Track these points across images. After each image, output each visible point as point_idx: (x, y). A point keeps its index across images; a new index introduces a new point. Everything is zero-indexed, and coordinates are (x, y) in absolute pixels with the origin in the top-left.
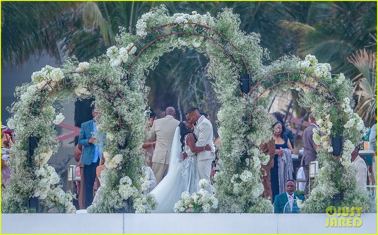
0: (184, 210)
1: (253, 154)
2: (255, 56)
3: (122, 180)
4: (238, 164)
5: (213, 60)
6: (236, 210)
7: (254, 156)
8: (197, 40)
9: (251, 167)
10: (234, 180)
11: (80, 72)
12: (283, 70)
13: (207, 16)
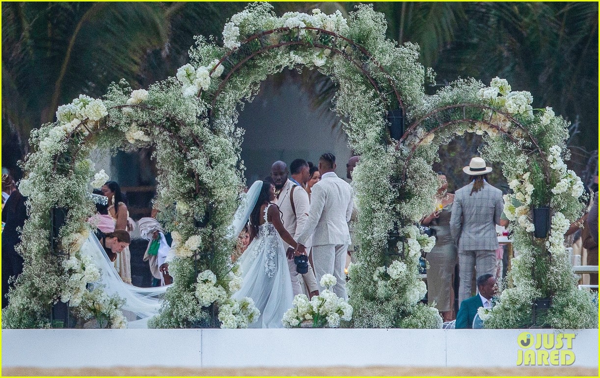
0: (297, 324)
1: (408, 234)
2: (412, 79)
3: (201, 277)
4: (384, 250)
5: (345, 86)
6: (381, 323)
7: (410, 238)
8: (320, 55)
9: (405, 255)
10: (378, 277)
11: (134, 106)
12: (455, 102)
13: (337, 16)
